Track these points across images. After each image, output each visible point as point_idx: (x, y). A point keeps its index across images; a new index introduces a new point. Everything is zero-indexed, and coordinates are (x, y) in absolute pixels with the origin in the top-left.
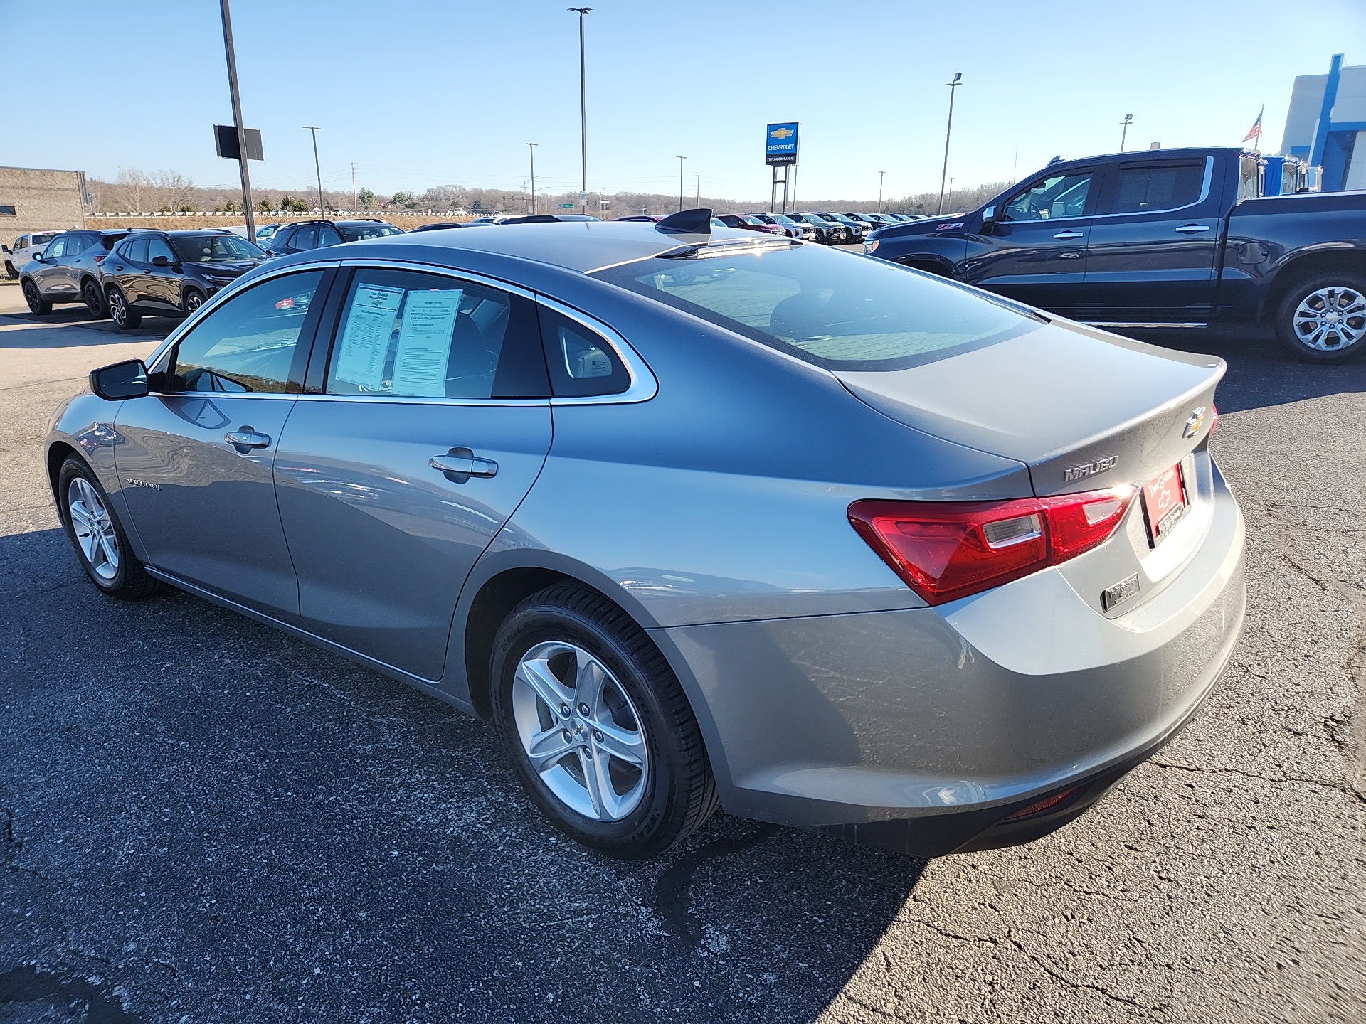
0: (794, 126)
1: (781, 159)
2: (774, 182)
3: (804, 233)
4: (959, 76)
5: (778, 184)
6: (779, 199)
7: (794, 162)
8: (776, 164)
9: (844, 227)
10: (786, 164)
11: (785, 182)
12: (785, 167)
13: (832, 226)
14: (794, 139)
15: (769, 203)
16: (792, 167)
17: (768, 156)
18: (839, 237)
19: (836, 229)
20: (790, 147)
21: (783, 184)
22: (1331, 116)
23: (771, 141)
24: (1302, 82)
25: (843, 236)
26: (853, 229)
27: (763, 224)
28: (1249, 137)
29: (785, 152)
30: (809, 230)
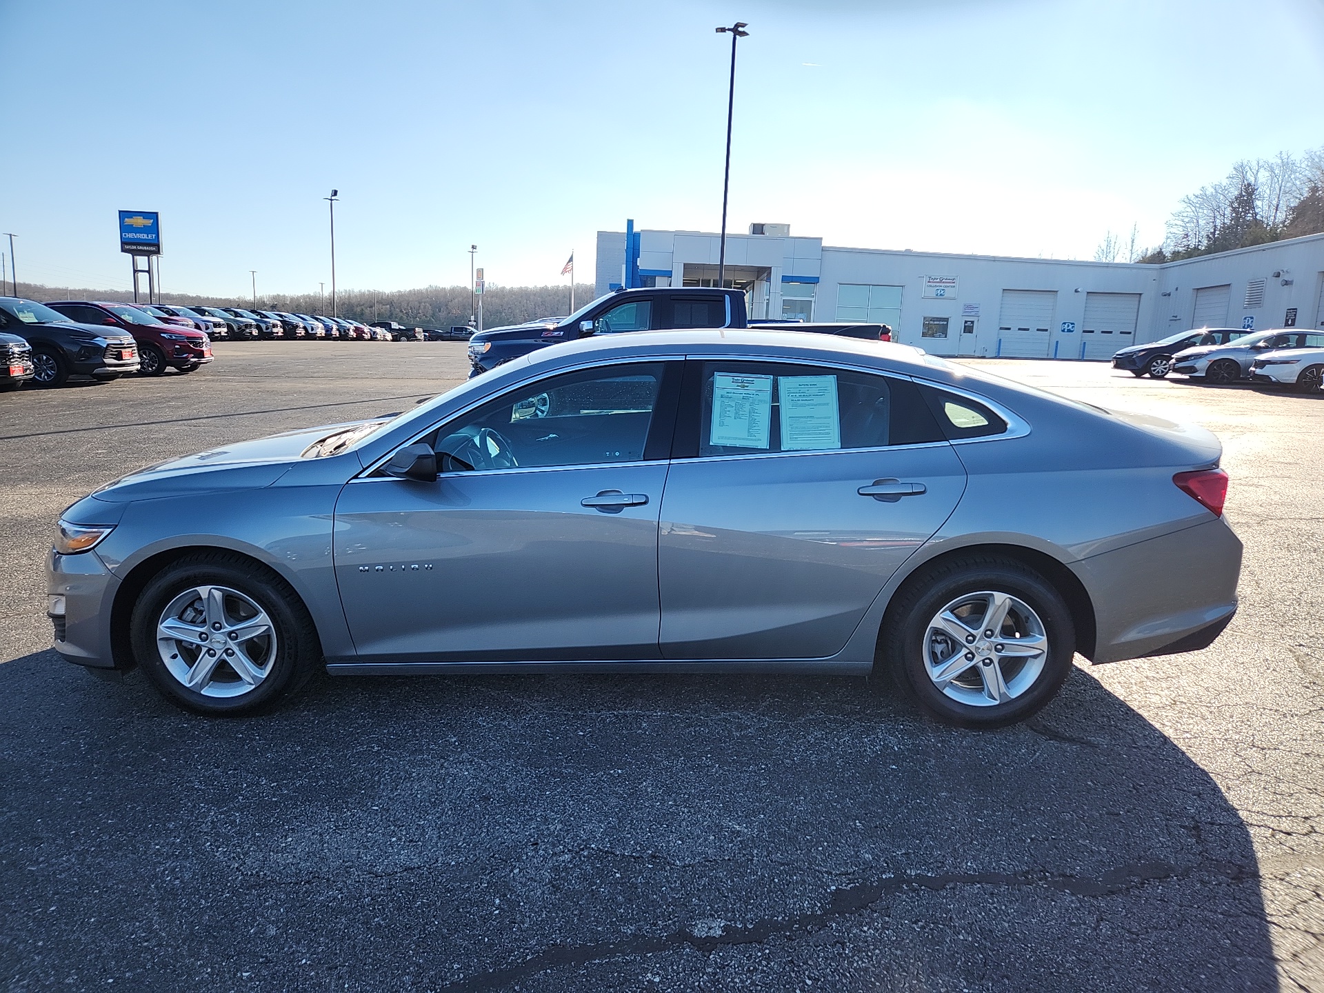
0: (154, 216)
1: (141, 248)
2: (135, 271)
3: (215, 327)
4: (335, 193)
5: (140, 273)
6: (144, 288)
7: (158, 252)
8: (135, 253)
9: (255, 323)
10: (148, 254)
11: (148, 272)
12: (147, 258)
13: (242, 322)
14: (155, 229)
15: (131, 292)
16: (154, 258)
17: (123, 243)
18: (251, 333)
19: (247, 325)
20: (152, 236)
21: (147, 274)
22: (638, 264)
23: (124, 228)
24: (604, 238)
25: (255, 332)
26: (264, 327)
27: (167, 316)
28: (564, 271)
29: (142, 242)
30: (219, 324)
